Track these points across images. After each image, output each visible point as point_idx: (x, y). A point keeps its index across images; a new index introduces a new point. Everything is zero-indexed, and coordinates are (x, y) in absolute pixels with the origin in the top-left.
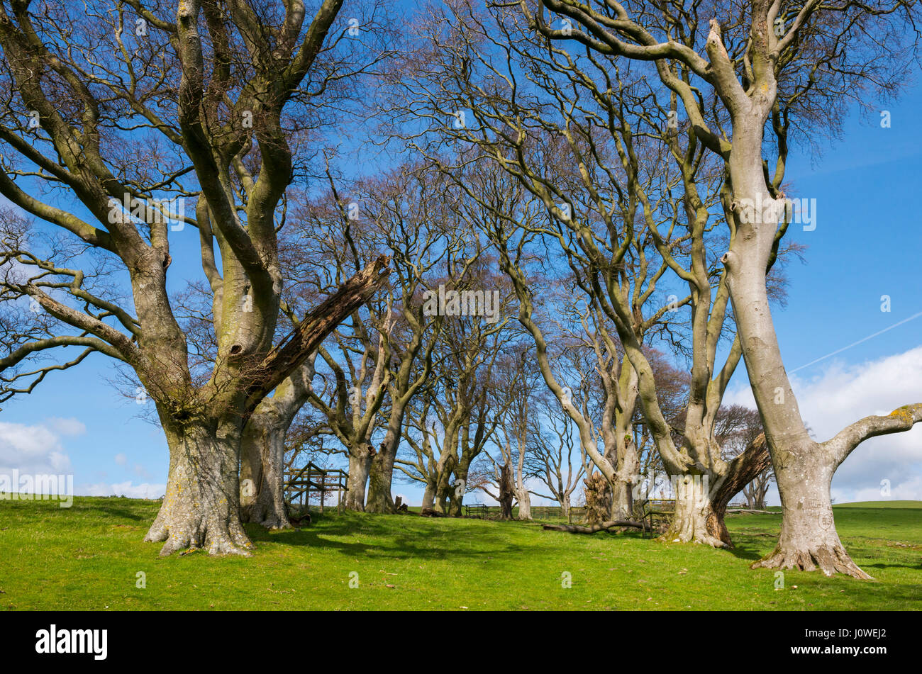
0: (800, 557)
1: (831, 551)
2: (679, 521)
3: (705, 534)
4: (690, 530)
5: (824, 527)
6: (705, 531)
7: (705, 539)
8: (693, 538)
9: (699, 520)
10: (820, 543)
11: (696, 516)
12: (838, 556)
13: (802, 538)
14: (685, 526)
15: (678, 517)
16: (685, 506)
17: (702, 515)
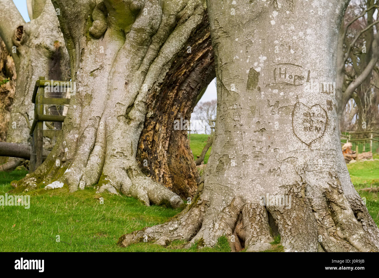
0: (239, 217)
1: (317, 201)
2: (72, 136)
3: (128, 171)
4: (95, 160)
5: (306, 137)
6: (132, 162)
7: (127, 183)
8: (100, 179)
9: (117, 134)
10: (291, 179)
11: (112, 121)
12: (333, 214)
13: (251, 166)
14: (85, 148)
15: (71, 126)
16: (90, 97)
17: (128, 119)
